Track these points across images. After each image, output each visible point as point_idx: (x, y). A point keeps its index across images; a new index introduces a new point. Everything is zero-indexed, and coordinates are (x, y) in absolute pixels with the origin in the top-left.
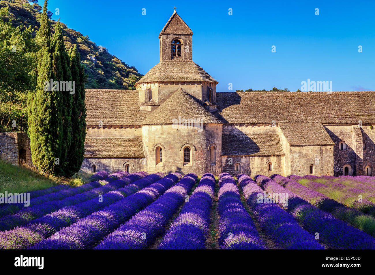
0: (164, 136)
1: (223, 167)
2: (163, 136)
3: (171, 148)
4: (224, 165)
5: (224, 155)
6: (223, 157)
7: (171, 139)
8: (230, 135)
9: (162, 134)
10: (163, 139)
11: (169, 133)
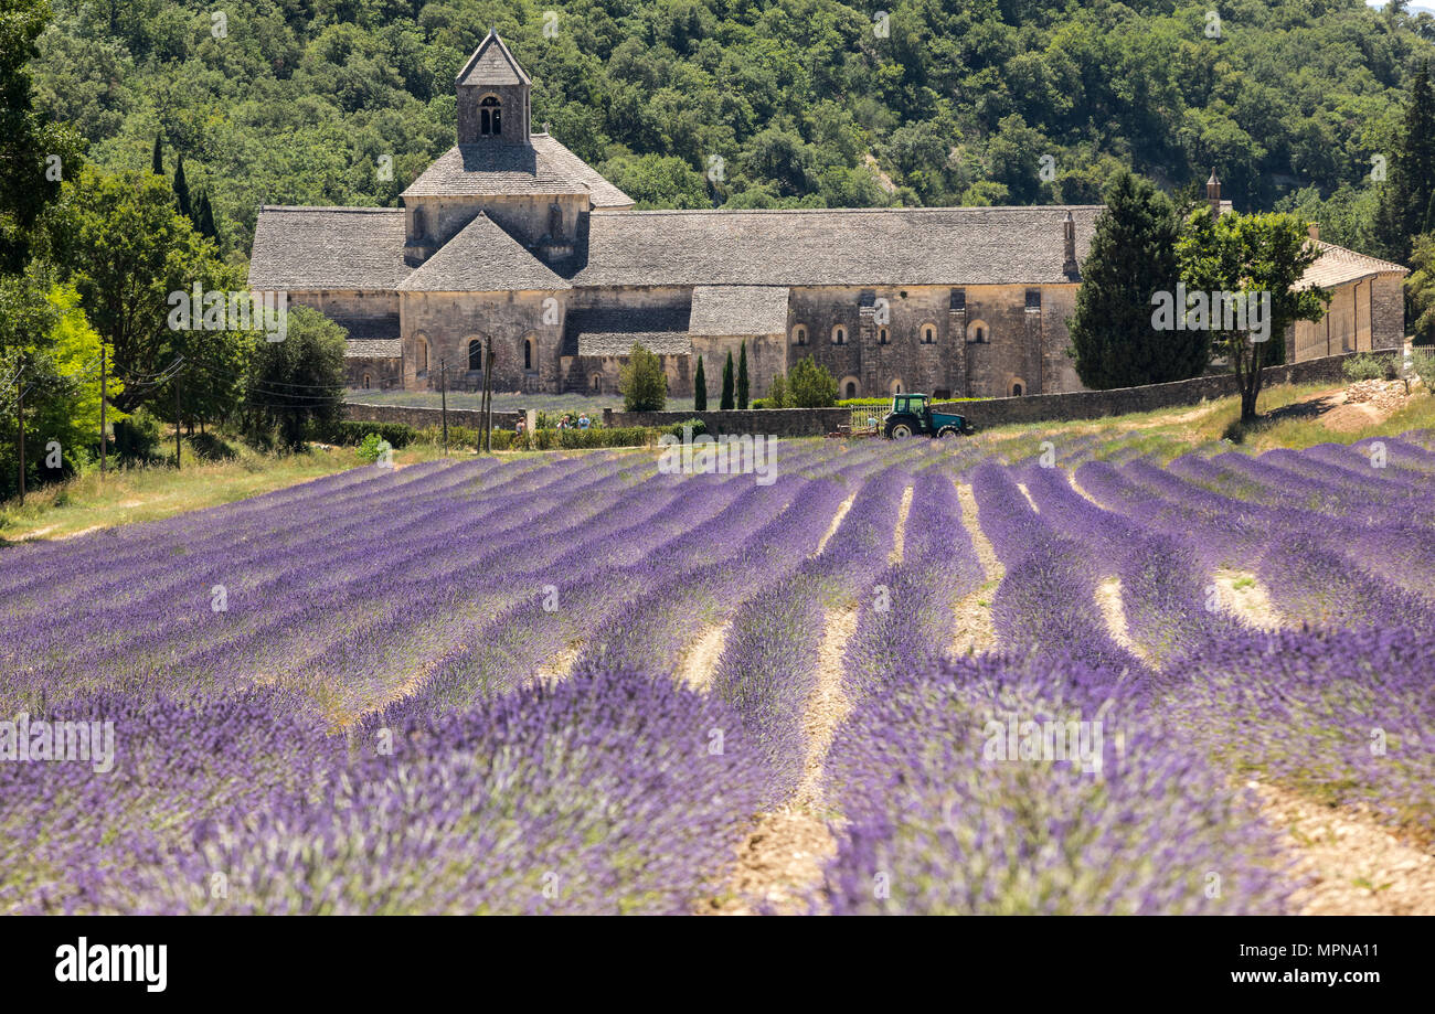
0: (430, 317)
1: (565, 381)
2: (427, 317)
3: (444, 341)
4: (565, 376)
5: (565, 354)
6: (563, 360)
7: (443, 323)
8: (591, 310)
9: (426, 312)
10: (429, 323)
11: (438, 311)
